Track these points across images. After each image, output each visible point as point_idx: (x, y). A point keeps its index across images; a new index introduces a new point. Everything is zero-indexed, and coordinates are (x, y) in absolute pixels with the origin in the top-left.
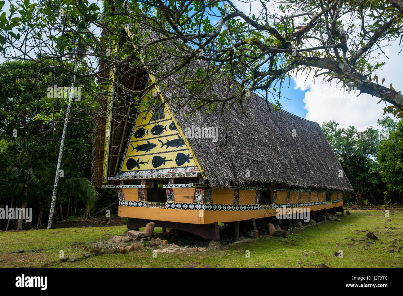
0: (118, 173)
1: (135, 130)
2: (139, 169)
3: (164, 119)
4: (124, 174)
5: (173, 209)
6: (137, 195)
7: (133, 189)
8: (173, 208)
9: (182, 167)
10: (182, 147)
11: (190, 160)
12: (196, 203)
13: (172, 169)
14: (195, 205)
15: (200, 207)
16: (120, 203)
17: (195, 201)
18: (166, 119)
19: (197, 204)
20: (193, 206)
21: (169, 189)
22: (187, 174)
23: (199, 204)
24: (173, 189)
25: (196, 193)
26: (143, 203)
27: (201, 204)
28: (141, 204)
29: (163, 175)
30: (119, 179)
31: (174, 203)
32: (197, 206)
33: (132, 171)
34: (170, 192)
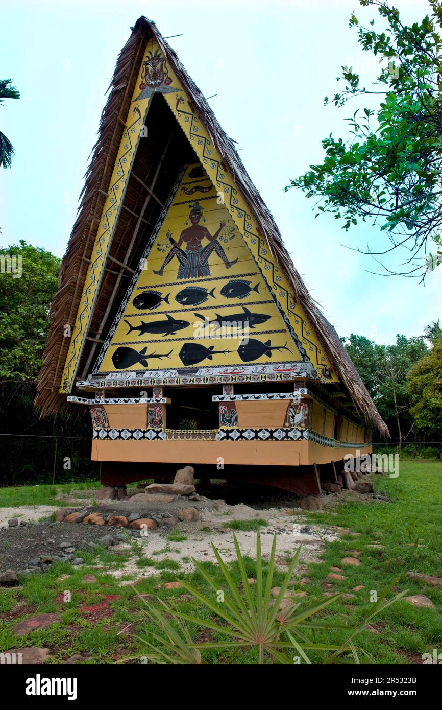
0: (90, 376)
1: (135, 293)
2: (145, 368)
3: (208, 277)
4: (108, 377)
5: (235, 441)
6: (144, 418)
7: (135, 406)
8: (235, 438)
9: (254, 364)
10: (253, 328)
11: (271, 351)
12: (289, 429)
13: (232, 368)
14: (287, 432)
15: (299, 434)
16: (95, 434)
17: (287, 424)
18: (213, 276)
19: (292, 429)
20: (284, 434)
21: (226, 404)
22: (271, 376)
23: (297, 429)
24: (236, 403)
25: (291, 409)
26: (158, 432)
27: (300, 429)
28: (154, 434)
29: (213, 378)
30: (97, 385)
31: (237, 430)
32: (291, 434)
33: (130, 371)
34: (229, 410)
